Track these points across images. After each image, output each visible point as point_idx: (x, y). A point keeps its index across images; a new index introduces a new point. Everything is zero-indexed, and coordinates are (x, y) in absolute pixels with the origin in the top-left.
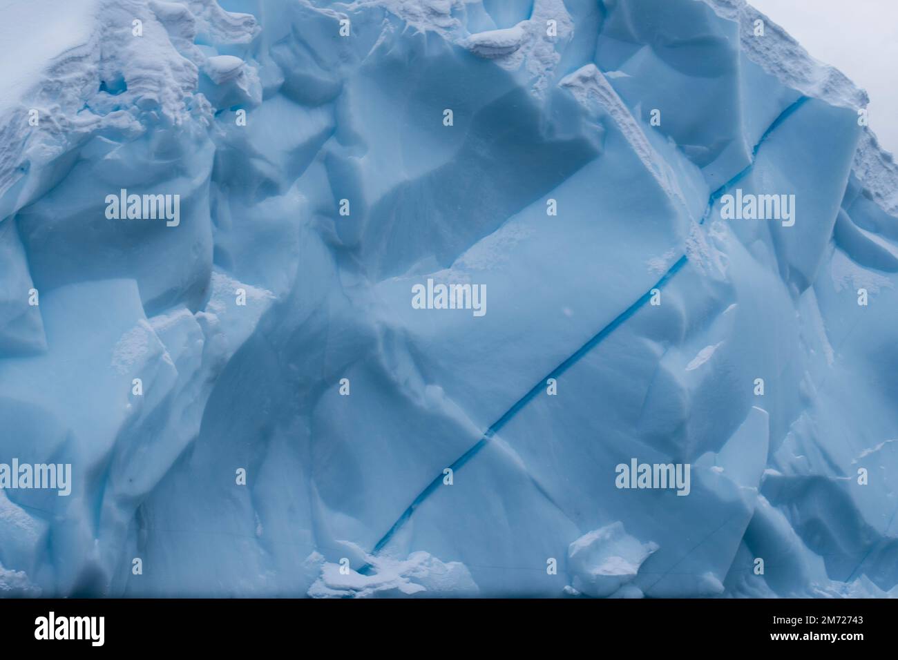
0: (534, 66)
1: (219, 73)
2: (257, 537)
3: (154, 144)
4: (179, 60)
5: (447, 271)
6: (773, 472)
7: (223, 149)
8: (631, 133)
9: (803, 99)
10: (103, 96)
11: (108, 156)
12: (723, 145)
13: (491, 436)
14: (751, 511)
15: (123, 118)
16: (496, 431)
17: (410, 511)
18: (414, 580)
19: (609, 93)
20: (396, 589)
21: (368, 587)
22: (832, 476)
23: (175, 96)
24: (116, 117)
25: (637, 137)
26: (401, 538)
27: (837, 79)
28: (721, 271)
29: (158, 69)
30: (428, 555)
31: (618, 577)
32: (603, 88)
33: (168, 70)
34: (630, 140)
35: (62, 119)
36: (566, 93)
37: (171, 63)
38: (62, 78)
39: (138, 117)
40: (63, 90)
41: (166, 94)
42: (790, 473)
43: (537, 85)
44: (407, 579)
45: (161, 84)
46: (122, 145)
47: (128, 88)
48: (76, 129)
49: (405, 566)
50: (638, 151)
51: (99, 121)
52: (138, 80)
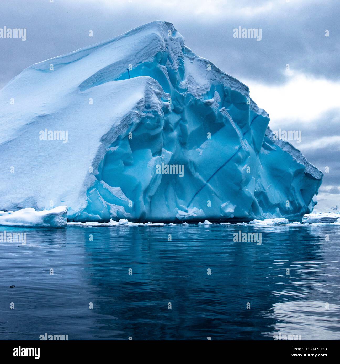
0: (215, 107)
1: (166, 106)
2: (166, 205)
3: (156, 120)
4: (160, 103)
5: (198, 149)
6: (255, 191)
7: (165, 122)
8: (231, 121)
9: (258, 115)
10: (145, 110)
11: (147, 122)
12: (245, 124)
13: (207, 183)
14: (253, 199)
15: (151, 114)
16: (208, 182)
17: (193, 199)
18: (195, 213)
19: (227, 113)
20: (192, 216)
21: (187, 215)
22: (264, 192)
23: (160, 110)
24: (148, 114)
25: (232, 122)
26: (192, 205)
27: (264, 112)
28: (247, 149)
29: (157, 104)
30: (196, 208)
31: (231, 212)
32: (226, 112)
33: (158, 104)
34: (231, 123)
35: (140, 114)
36: (220, 112)
37: (159, 103)
38: (140, 105)
39: (153, 114)
40: (140, 108)
41: (158, 109)
42: (258, 191)
43: (216, 111)
44: (194, 213)
45: (157, 107)
46: (150, 120)
47: (151, 108)
48: (143, 116)
49: (193, 210)
50: (233, 125)
51: (146, 115)
52: (153, 106)
